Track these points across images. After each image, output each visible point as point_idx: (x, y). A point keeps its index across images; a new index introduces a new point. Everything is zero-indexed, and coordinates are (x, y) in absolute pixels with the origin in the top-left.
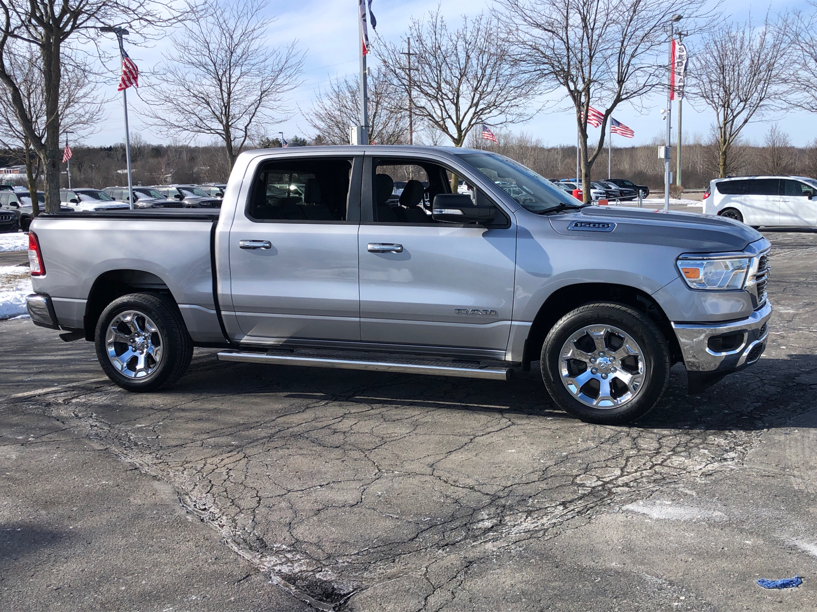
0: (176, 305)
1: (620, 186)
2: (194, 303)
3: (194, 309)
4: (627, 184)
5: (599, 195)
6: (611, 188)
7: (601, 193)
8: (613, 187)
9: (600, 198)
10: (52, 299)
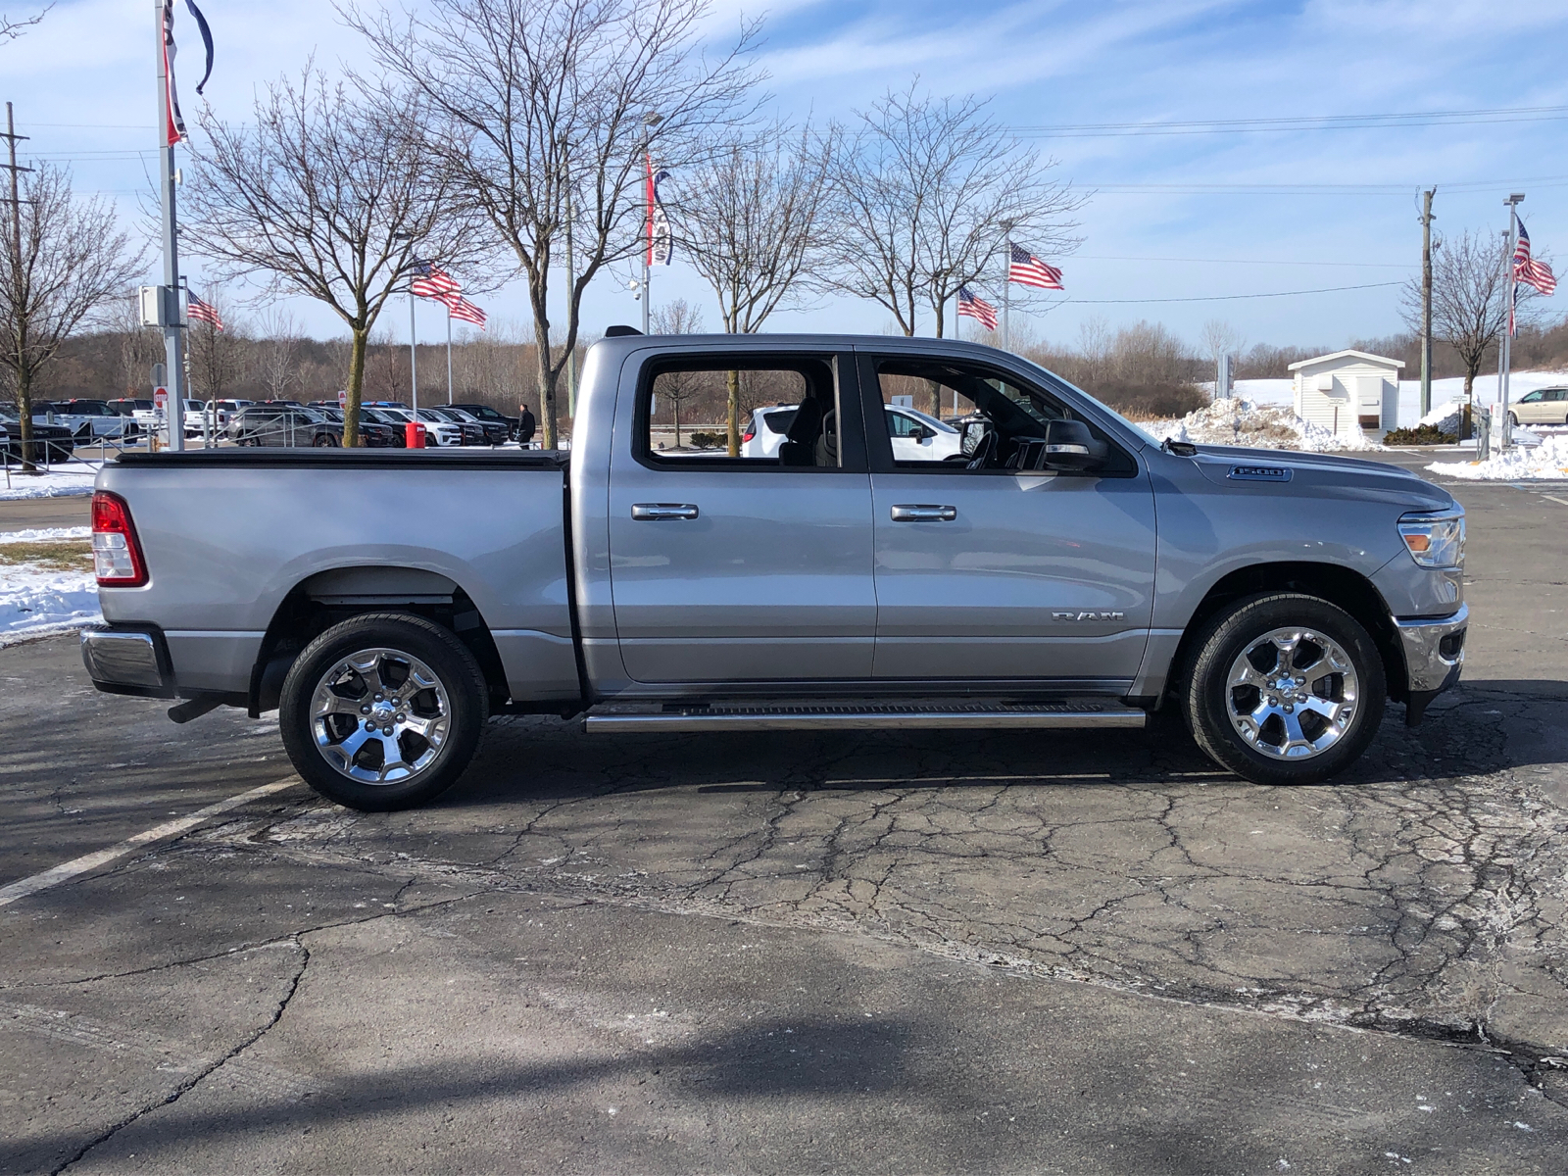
0: (487, 631)
1: (479, 418)
2: (527, 626)
3: (526, 637)
4: (487, 413)
5: (449, 434)
6: (464, 421)
7: (451, 430)
8: (469, 419)
9: (451, 439)
10: (167, 634)
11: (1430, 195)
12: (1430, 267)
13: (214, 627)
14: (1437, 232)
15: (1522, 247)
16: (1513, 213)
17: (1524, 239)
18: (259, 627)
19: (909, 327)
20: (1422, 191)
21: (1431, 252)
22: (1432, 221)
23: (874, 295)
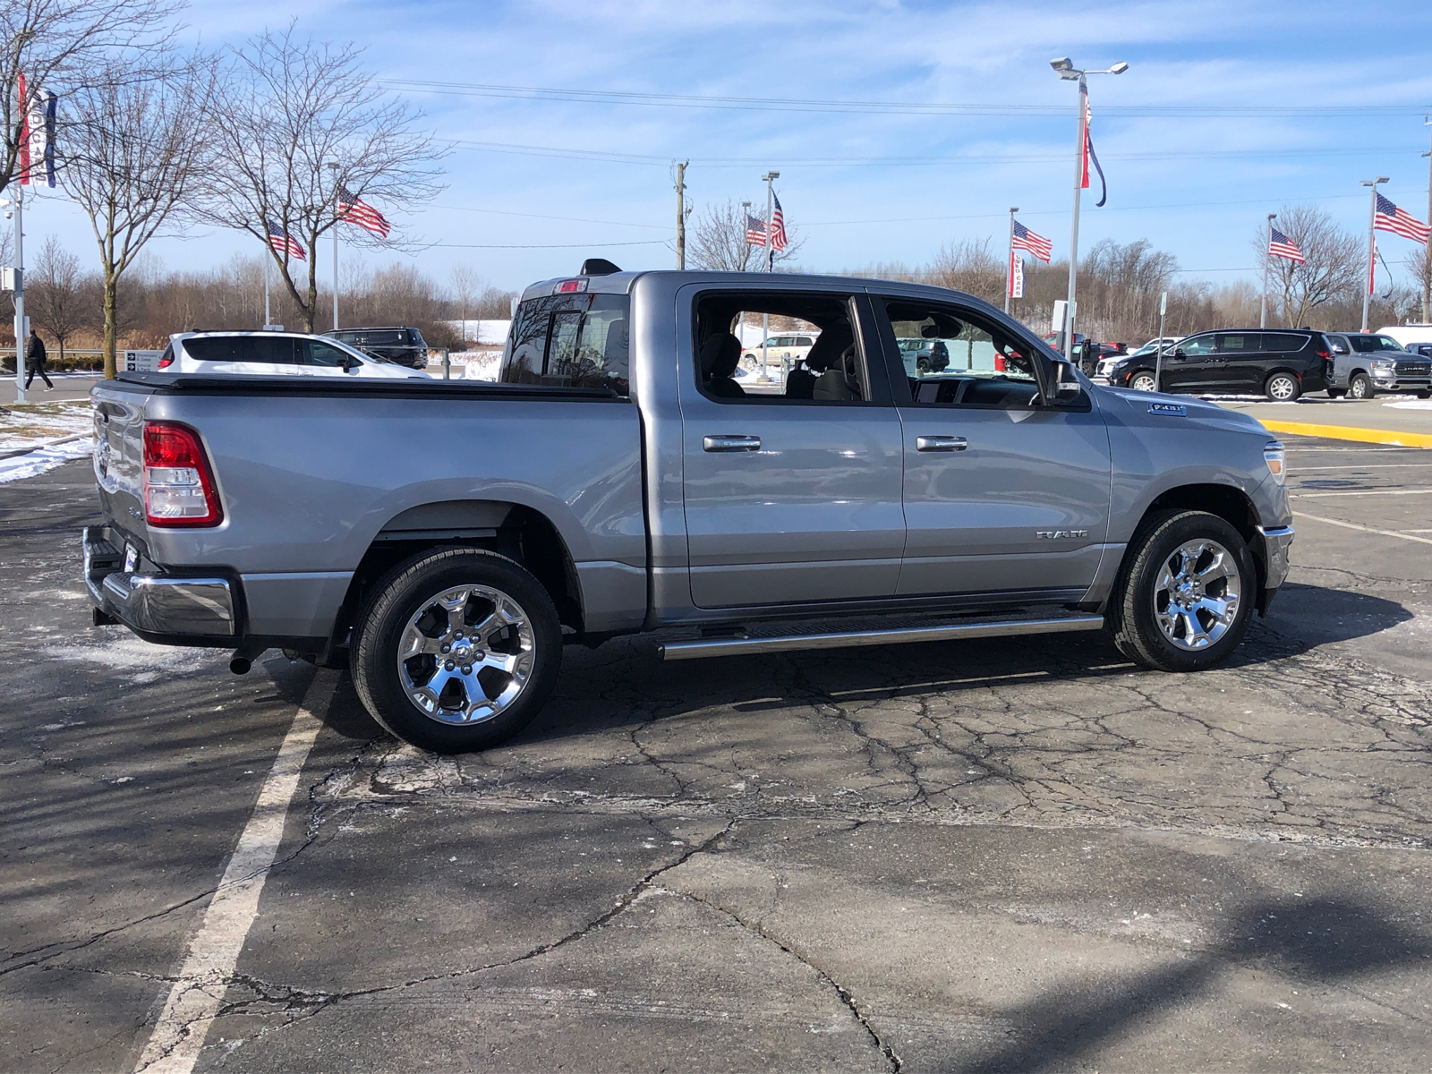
2: (610, 557)
10: (243, 577)
11: (683, 168)
12: (683, 230)
13: (286, 569)
14: (688, 200)
15: (778, 217)
16: (770, 187)
17: (778, 211)
18: (349, 568)
19: (283, 260)
20: (677, 164)
21: (684, 217)
22: (684, 190)
23: (246, 226)
